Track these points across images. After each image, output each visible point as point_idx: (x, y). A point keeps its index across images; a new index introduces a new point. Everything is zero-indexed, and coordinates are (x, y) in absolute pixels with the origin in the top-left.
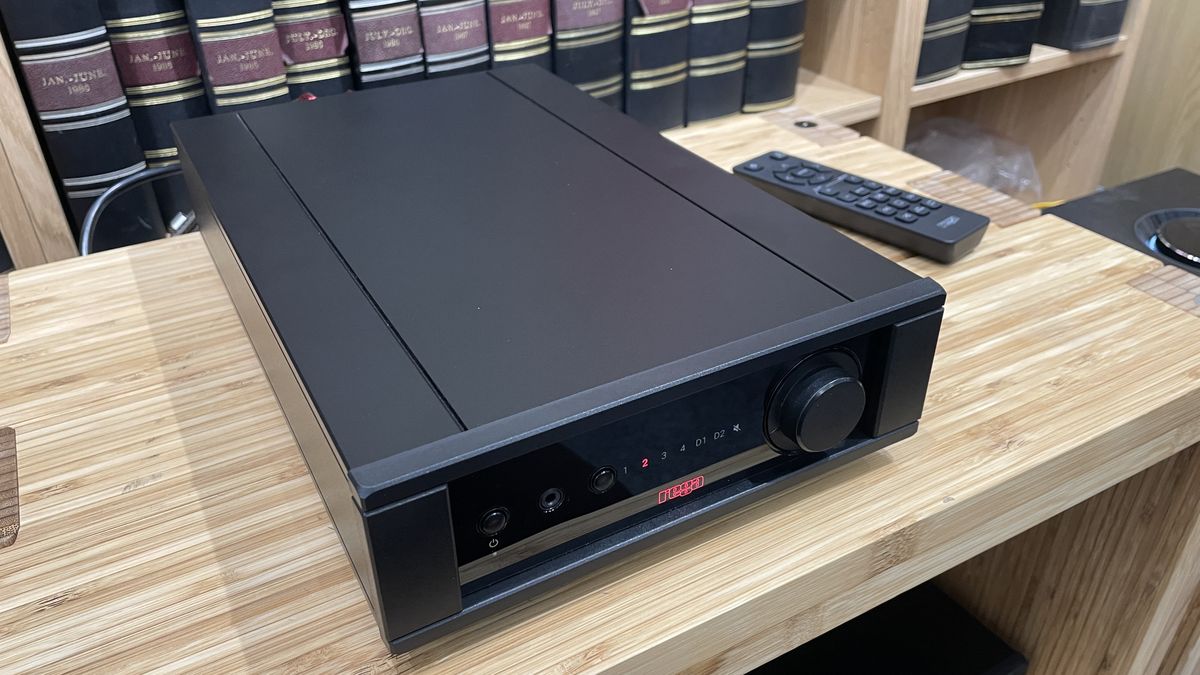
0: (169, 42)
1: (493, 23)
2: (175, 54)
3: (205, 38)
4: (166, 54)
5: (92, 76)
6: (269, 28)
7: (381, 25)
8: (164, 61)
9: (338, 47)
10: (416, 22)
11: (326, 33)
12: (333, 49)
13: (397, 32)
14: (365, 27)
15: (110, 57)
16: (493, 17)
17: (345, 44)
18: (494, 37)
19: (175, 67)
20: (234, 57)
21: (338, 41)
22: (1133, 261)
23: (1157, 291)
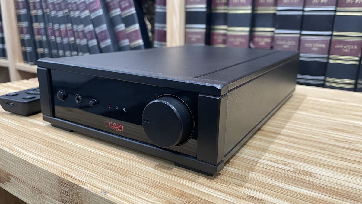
1: (332, 47)
5: (198, 37)
6: (247, 34)
7: (283, 39)
8: (221, 39)
10: (298, 41)
13: (289, 42)
14: (278, 39)
16: (332, 44)
18: (331, 52)
19: (223, 41)
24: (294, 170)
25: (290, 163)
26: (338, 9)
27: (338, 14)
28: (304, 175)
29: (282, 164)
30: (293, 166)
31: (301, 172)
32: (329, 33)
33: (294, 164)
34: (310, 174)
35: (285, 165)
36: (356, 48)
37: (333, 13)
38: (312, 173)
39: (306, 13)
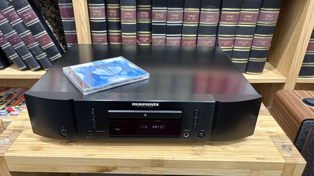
0: (118, 36)
1: (182, 43)
2: (118, 38)
3: (123, 36)
4: (117, 38)
5: (102, 39)
6: (135, 36)
7: (157, 39)
8: (116, 39)
9: (149, 42)
10: (165, 40)
11: (147, 39)
12: (148, 42)
13: (160, 41)
14: (154, 39)
15: (106, 36)
16: (182, 41)
17: (150, 42)
18: (182, 45)
19: (118, 40)
20: (127, 41)
21: (149, 41)
22: (278, 132)
23: (275, 140)
26: (184, 23)
27: (184, 25)
32: (181, 35)
36: (193, 42)
37: (181, 24)
39: (168, 25)
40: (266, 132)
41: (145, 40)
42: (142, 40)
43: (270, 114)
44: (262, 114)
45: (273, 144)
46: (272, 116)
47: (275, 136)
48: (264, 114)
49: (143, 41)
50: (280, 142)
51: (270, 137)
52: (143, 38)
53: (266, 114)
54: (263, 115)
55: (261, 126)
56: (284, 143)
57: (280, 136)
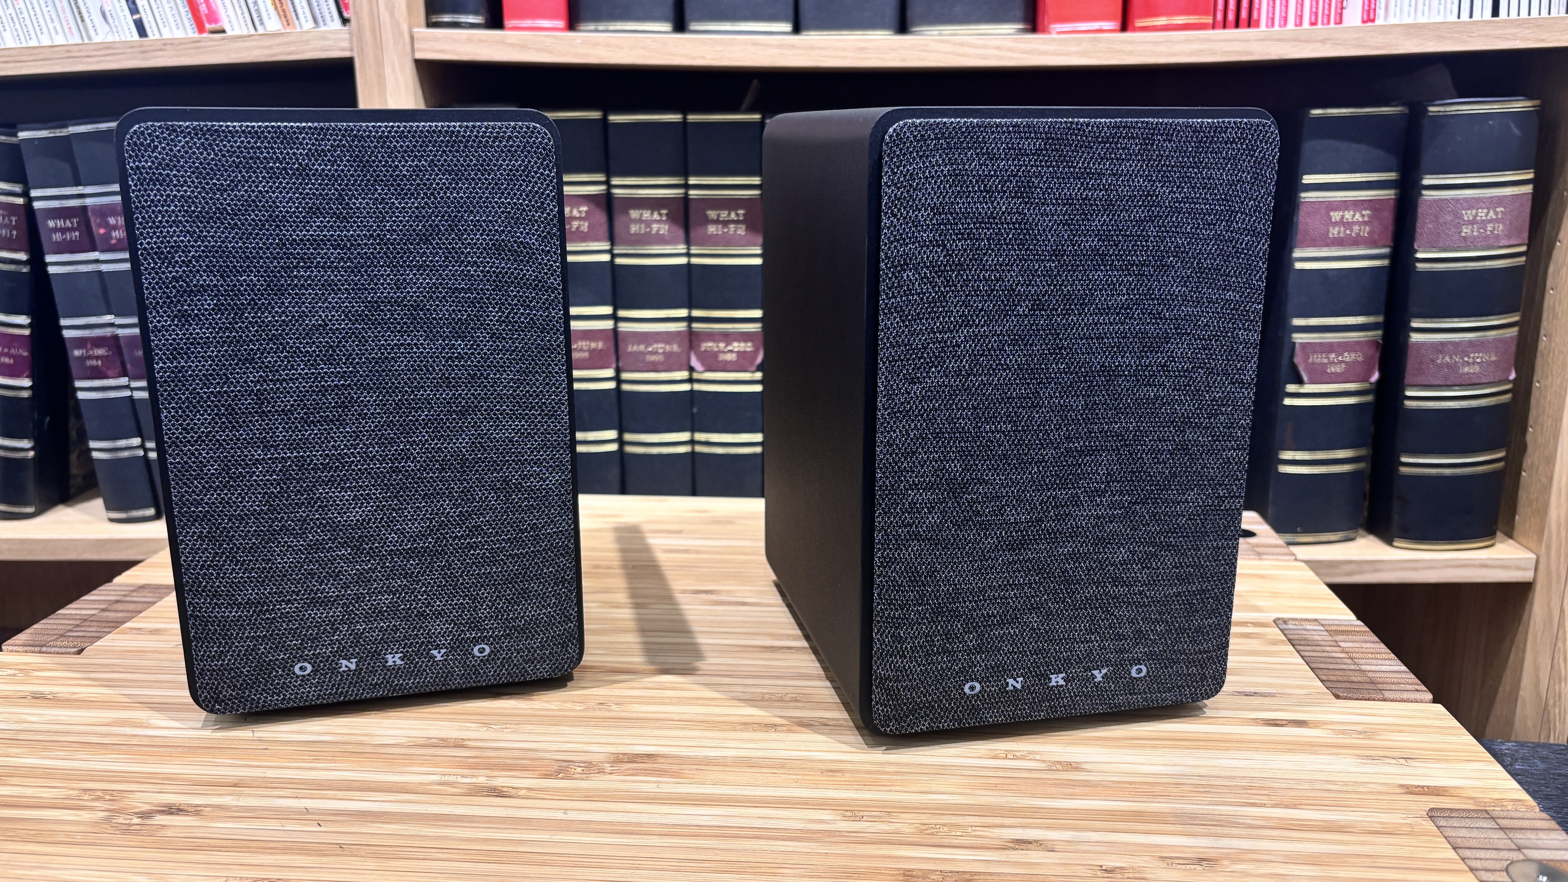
6: (679, 328)
11: (744, 346)
17: (759, 361)
20: (643, 347)
21: (754, 354)
22: (1484, 789)
23: (1463, 833)
24: (1044, 765)
25: (1030, 753)
28: (1067, 770)
29: (1015, 758)
30: (1037, 757)
31: (1059, 767)
33: (1037, 753)
34: (1074, 765)
35: (1022, 758)
38: (1077, 763)
40: (1401, 786)
41: (731, 351)
42: (715, 355)
43: (1430, 696)
44: (1380, 696)
45: (1452, 854)
46: (1439, 707)
47: (1465, 814)
48: (1387, 694)
49: (722, 357)
50: (1500, 844)
51: (1433, 814)
52: (722, 345)
53: (1405, 696)
54: (1385, 700)
55: (1369, 757)
56: (1525, 851)
57: (1494, 814)
